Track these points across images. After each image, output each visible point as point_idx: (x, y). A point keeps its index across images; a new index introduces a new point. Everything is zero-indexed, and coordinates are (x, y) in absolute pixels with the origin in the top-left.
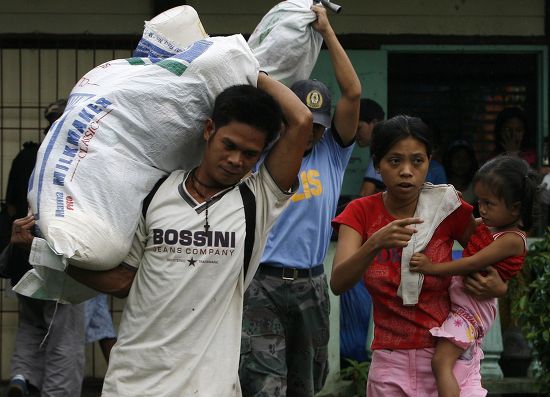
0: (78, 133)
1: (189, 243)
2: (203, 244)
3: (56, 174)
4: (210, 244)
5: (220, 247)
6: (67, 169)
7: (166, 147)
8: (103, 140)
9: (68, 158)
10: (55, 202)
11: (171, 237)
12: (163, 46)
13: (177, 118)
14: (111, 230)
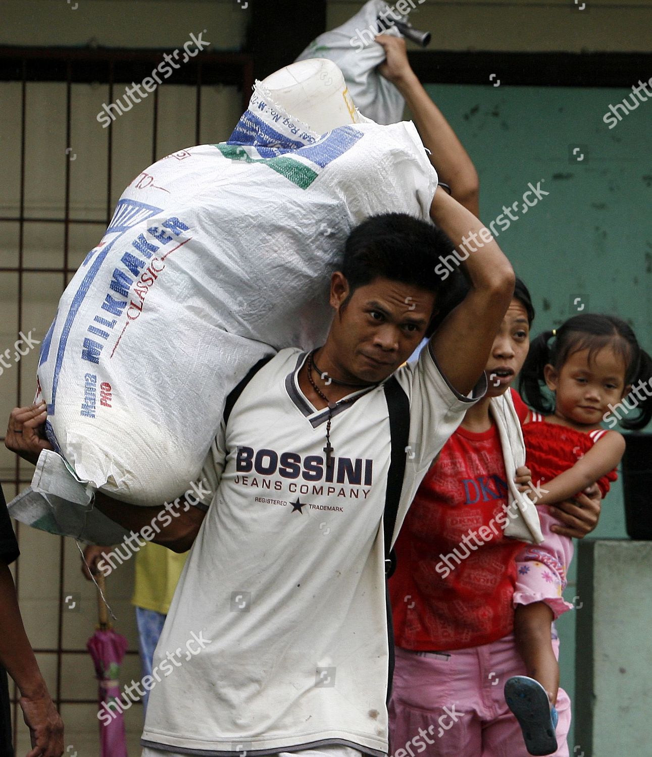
0: (130, 275)
1: (295, 475)
2: (318, 477)
3: (87, 342)
4: (329, 479)
5: (347, 485)
6: (105, 335)
7: (274, 306)
8: (168, 291)
9: (109, 316)
10: (83, 390)
11: (266, 462)
12: (279, 127)
13: (295, 260)
14: (170, 445)
